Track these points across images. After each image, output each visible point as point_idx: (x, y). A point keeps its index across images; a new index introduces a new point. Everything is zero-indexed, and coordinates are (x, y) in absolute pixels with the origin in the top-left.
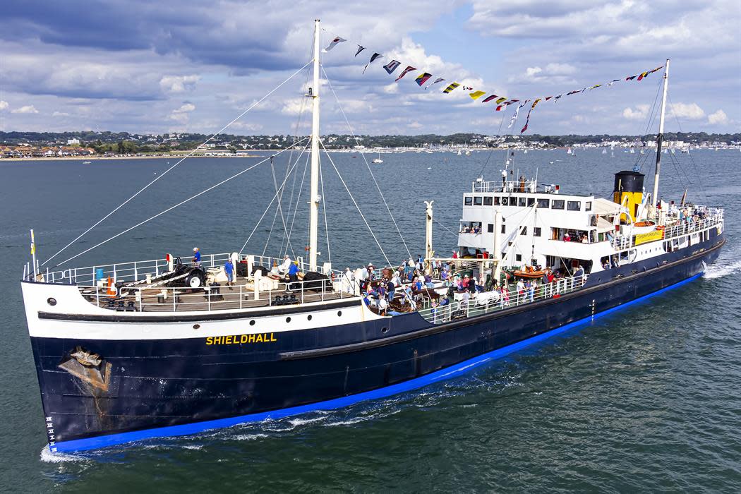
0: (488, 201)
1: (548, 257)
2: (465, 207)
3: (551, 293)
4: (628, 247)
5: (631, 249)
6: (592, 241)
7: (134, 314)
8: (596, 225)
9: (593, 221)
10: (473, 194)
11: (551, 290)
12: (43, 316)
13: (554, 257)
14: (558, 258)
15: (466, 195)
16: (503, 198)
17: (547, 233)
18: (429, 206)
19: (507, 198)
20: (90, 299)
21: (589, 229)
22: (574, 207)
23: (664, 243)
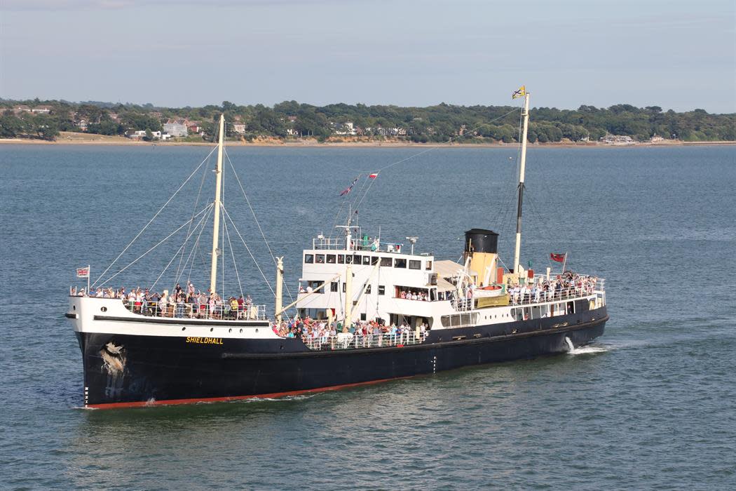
0: (331, 258)
1: (392, 315)
2: (305, 265)
3: (395, 342)
4: (469, 309)
5: (473, 311)
6: (432, 299)
7: (153, 318)
8: (436, 284)
9: (433, 279)
10: (314, 252)
11: (395, 339)
12: (97, 318)
13: (397, 315)
14: (401, 315)
15: (306, 252)
16: (347, 256)
17: (390, 291)
18: (280, 262)
19: (351, 256)
20: (128, 308)
21: (429, 288)
22: (416, 265)
23: (513, 310)
